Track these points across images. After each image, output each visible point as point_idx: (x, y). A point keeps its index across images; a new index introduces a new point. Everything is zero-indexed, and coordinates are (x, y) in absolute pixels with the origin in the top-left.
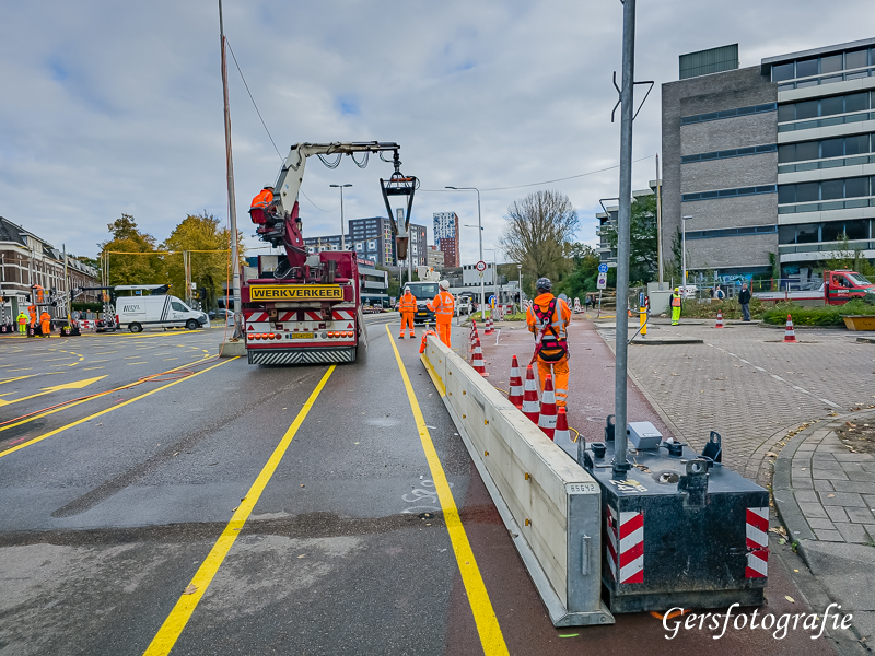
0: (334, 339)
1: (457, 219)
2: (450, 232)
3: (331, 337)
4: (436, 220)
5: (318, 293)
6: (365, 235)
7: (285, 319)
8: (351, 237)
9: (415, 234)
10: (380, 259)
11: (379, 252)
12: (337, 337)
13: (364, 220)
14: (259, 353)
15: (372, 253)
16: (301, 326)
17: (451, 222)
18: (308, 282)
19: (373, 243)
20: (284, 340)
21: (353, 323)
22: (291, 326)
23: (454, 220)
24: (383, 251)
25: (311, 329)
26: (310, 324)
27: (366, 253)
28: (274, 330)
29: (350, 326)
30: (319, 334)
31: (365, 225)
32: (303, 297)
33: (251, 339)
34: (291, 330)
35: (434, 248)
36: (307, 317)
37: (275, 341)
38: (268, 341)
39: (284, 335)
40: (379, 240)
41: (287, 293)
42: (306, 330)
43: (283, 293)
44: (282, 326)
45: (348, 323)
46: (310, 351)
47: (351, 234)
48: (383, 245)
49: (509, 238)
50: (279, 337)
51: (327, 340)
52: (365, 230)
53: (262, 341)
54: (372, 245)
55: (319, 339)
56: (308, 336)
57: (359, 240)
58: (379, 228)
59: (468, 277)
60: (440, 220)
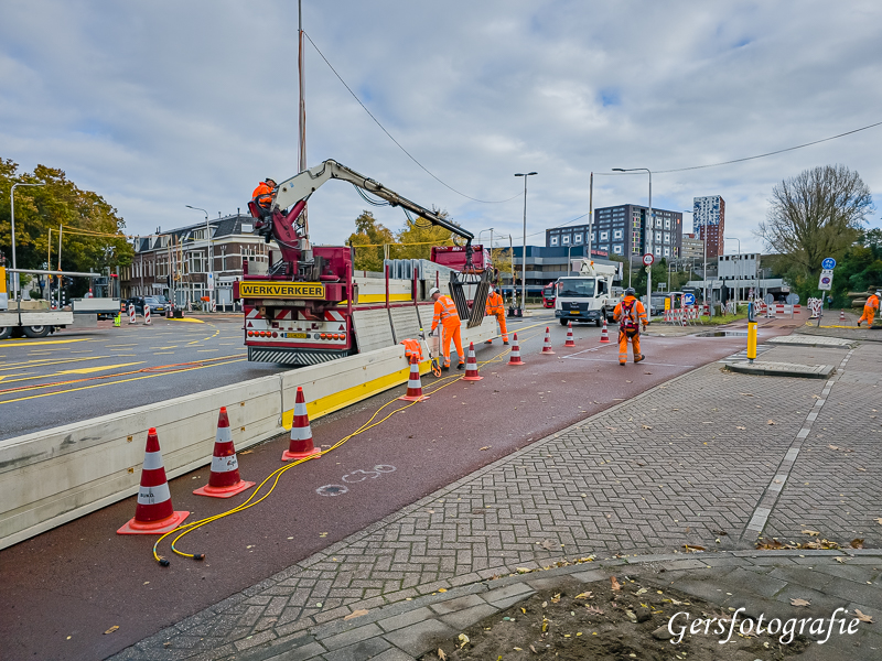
0: (326, 342)
1: (723, 203)
2: (713, 219)
3: (323, 338)
4: (697, 205)
5: (301, 291)
6: (612, 223)
7: (281, 317)
8: (597, 228)
9: (669, 221)
10: (626, 250)
11: (626, 241)
12: (330, 339)
13: (612, 208)
14: (257, 350)
15: (618, 242)
16: (296, 325)
17: (715, 207)
18: (296, 279)
19: (620, 232)
20: (279, 339)
21: (344, 325)
22: (286, 324)
23: (720, 205)
24: (630, 240)
25: (304, 329)
26: (304, 325)
27: (611, 243)
28: (270, 328)
29: (341, 328)
30: (312, 335)
31: (612, 213)
32: (287, 295)
33: (251, 336)
34: (286, 329)
35: (691, 236)
36: (300, 316)
37: (272, 339)
38: (265, 339)
39: (279, 333)
40: (626, 228)
41: (273, 290)
42: (300, 329)
43: (269, 290)
44: (277, 324)
45: (340, 324)
46: (304, 352)
47: (597, 224)
48: (630, 234)
49: (777, 224)
50: (275, 335)
51: (320, 341)
52: (612, 218)
53: (260, 339)
54: (618, 234)
55: (312, 340)
56: (301, 336)
57: (605, 230)
58: (627, 217)
59: (724, 269)
60: (702, 205)
